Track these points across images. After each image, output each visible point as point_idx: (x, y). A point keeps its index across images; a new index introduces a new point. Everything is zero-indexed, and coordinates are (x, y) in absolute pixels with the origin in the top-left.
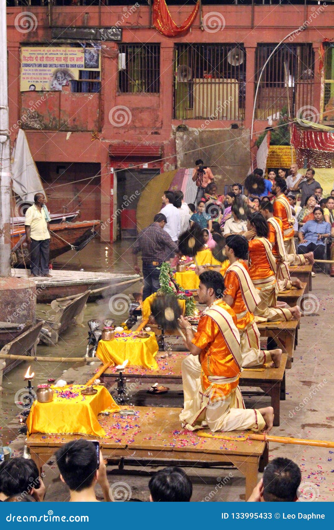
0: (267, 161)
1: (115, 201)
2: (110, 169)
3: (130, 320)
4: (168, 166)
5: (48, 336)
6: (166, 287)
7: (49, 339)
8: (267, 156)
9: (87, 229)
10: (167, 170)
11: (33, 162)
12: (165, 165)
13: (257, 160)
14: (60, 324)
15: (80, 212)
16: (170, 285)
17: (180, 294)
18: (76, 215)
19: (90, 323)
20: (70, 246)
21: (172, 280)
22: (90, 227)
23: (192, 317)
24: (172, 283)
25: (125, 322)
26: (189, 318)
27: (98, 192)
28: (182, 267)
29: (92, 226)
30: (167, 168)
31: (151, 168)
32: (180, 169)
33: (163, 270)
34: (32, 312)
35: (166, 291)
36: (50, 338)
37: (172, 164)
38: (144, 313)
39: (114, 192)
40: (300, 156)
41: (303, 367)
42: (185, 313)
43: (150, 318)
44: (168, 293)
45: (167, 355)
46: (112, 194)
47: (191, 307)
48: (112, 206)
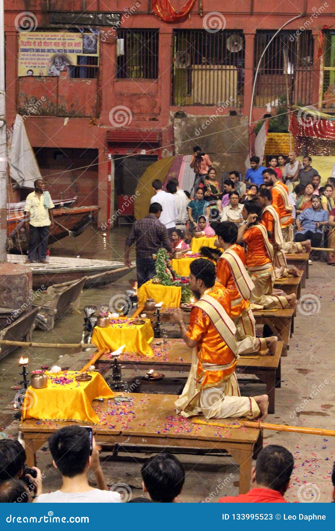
0: (265, 148)
1: (113, 188)
2: (107, 156)
4: (166, 152)
5: (43, 322)
6: (162, 274)
8: (265, 143)
9: (85, 215)
10: (165, 157)
11: (30, 148)
12: (163, 152)
13: (255, 146)
14: (56, 310)
15: (77, 198)
16: (166, 272)
17: (176, 281)
18: (74, 201)
19: (85, 309)
20: (68, 232)
21: (169, 267)
22: (88, 213)
23: (188, 304)
24: (168, 270)
27: (96, 178)
28: (179, 254)
29: (90, 212)
30: (165, 155)
31: (149, 154)
32: (178, 156)
33: (160, 257)
35: (162, 278)
36: (46, 324)
37: (169, 151)
38: (140, 300)
39: (111, 178)
40: (298, 143)
41: (298, 354)
42: (182, 300)
43: (146, 304)
44: (164, 280)
45: (162, 342)
46: (110, 180)
47: (187, 294)
48: (109, 193)
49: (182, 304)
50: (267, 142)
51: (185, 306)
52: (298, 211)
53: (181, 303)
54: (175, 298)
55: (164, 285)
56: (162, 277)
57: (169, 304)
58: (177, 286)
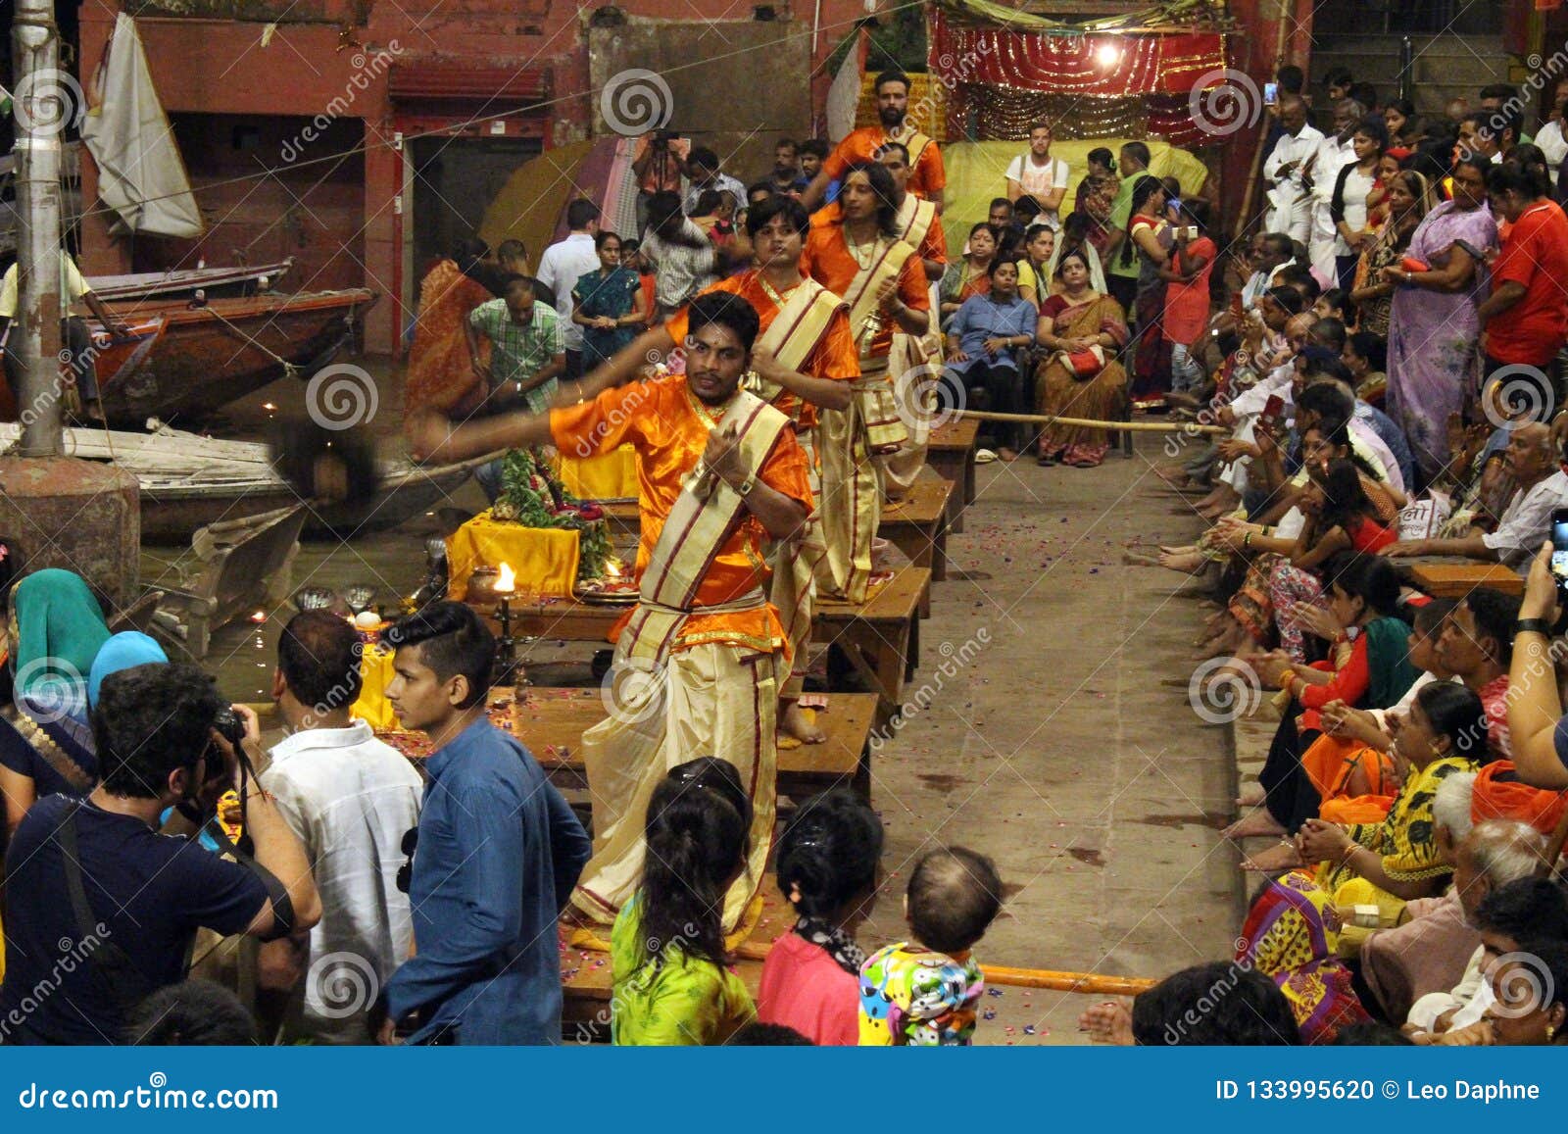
0: (858, 117)
1: (408, 234)
2: (391, 138)
3: (428, 589)
4: (566, 128)
5: (177, 635)
6: (520, 490)
7: (180, 645)
8: (857, 101)
9: (335, 314)
10: (563, 143)
11: (160, 113)
12: (558, 127)
13: (829, 113)
14: (213, 601)
15: (293, 262)
16: (535, 486)
17: (564, 514)
18: (282, 272)
19: (300, 598)
20: (281, 366)
21: (543, 473)
22: (341, 308)
23: (601, 584)
24: (539, 479)
25: (414, 597)
26: (589, 585)
27: (357, 204)
29: (347, 308)
30: (564, 137)
31: (516, 134)
32: (601, 140)
34: (126, 565)
35: (520, 503)
36: (185, 641)
37: (577, 124)
38: (456, 571)
39: (402, 204)
40: (955, 103)
41: (930, 732)
42: (580, 569)
43: (471, 584)
44: (526, 510)
45: (513, 698)
46: (399, 211)
47: (598, 553)
48: (397, 248)
49: (583, 583)
50: (862, 99)
51: (590, 589)
52: (947, 305)
53: (579, 579)
54: (561, 563)
55: (526, 525)
56: (520, 501)
57: (543, 584)
58: (566, 528)
